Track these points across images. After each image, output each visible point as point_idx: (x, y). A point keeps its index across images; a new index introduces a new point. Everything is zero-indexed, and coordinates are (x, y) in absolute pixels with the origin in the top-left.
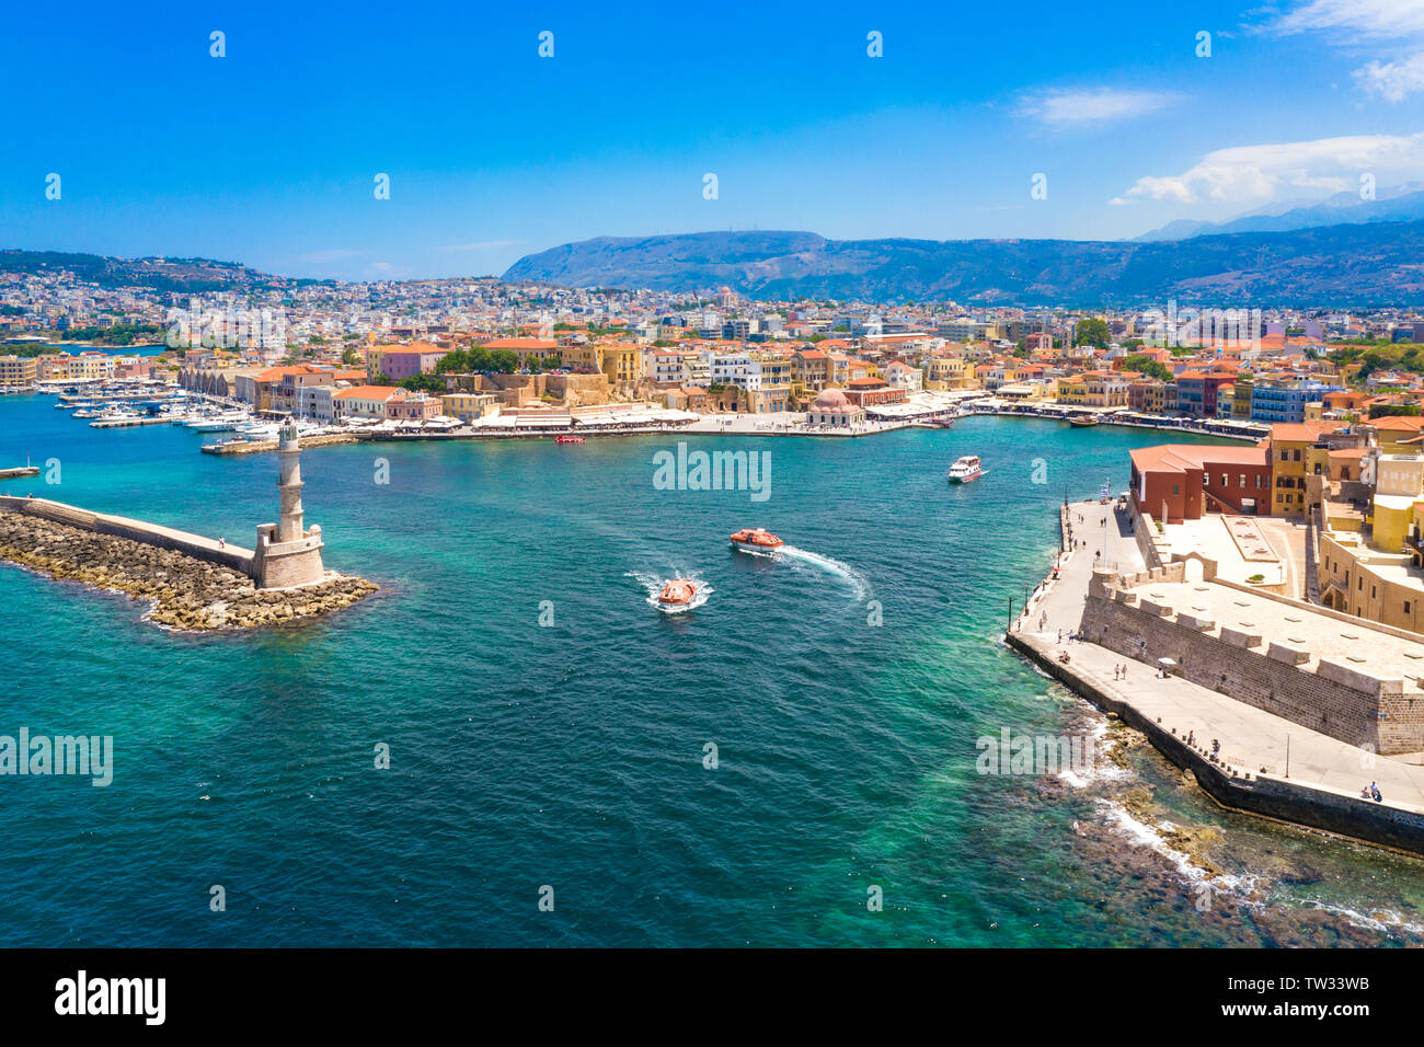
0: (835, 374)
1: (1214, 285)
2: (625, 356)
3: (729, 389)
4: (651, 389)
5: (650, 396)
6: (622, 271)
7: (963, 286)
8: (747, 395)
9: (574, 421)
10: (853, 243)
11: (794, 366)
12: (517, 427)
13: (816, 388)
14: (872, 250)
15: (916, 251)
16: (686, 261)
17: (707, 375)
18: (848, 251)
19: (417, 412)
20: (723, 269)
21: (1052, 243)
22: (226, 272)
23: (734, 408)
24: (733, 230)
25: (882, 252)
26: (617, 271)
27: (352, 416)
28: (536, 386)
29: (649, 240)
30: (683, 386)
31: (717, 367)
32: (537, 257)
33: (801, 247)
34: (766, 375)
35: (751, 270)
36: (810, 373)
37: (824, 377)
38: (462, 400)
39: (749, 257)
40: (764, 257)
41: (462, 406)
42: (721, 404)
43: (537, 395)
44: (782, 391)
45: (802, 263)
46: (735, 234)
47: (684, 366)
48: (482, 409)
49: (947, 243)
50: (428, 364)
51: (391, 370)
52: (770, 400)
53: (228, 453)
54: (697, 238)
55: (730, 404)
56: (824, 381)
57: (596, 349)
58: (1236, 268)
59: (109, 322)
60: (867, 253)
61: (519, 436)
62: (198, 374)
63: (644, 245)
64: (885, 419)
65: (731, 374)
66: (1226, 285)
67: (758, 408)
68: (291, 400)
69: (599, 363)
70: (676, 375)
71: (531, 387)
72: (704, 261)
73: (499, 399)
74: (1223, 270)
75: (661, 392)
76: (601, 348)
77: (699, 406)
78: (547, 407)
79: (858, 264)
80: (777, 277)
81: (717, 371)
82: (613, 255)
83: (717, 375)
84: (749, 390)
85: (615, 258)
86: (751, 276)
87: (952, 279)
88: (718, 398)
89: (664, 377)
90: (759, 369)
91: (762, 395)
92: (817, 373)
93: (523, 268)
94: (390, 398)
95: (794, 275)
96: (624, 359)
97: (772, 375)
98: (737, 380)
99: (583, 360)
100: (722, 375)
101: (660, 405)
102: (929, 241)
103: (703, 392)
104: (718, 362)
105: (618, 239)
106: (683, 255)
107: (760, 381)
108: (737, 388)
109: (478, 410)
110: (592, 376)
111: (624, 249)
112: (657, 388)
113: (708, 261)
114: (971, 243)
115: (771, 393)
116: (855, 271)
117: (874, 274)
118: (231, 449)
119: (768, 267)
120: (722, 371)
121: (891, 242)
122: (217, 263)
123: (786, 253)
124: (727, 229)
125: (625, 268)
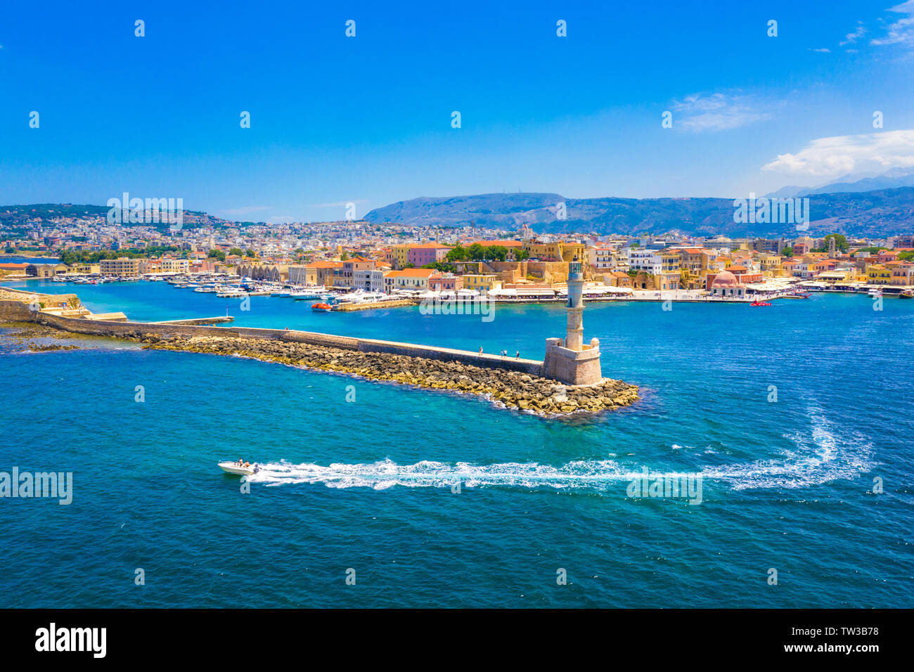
0: (709, 264)
1: (821, 227)
2: (578, 249)
3: (641, 274)
4: (593, 273)
5: (593, 277)
6: (436, 218)
7: (654, 228)
8: (653, 278)
9: (556, 292)
10: (583, 200)
11: (680, 259)
12: (519, 296)
13: (695, 273)
14: (596, 205)
15: (624, 205)
16: (476, 212)
17: (627, 264)
18: (580, 206)
19: (450, 285)
20: (501, 217)
21: (712, 200)
22: (197, 217)
23: (644, 286)
24: (506, 193)
25: (602, 206)
26: (432, 219)
27: (401, 289)
28: (522, 270)
29: (452, 199)
30: (612, 271)
31: (632, 258)
32: (382, 209)
33: (549, 204)
34: (664, 265)
35: (518, 218)
36: (691, 263)
37: (700, 266)
38: (475, 278)
39: (517, 209)
40: (525, 210)
41: (475, 282)
42: (635, 283)
43: (522, 275)
44: (676, 275)
45: (550, 213)
46: (506, 195)
47: (612, 257)
48: (491, 284)
49: (643, 200)
50: (440, 255)
51: (415, 260)
52: (669, 281)
53: (342, 310)
54: (482, 197)
55: (641, 284)
56: (700, 269)
57: (559, 245)
58: (834, 215)
59: (144, 244)
60: (593, 207)
61: (523, 302)
62: (255, 267)
63: (448, 202)
64: (759, 292)
65: (641, 264)
66: (829, 226)
67: (662, 286)
68: (351, 279)
69: (561, 254)
70: (608, 264)
71: (518, 270)
72: (488, 212)
73: (499, 278)
74: (826, 217)
75: (599, 275)
76: (562, 244)
77: (625, 285)
78: (532, 283)
79: (587, 214)
80: (535, 222)
81: (632, 262)
82: (429, 209)
83: (632, 264)
84: (655, 275)
85: (430, 211)
86: (518, 222)
87: (648, 223)
88: (633, 280)
89: (600, 264)
90: (660, 260)
91: (665, 278)
92: (696, 264)
93: (373, 217)
94: (430, 276)
95: (546, 221)
96: (578, 252)
97: (668, 264)
98: (645, 268)
99: (548, 253)
100: (635, 264)
101: (602, 283)
102: (631, 199)
103: (626, 275)
104: (633, 256)
105: (431, 199)
106: (474, 209)
107: (661, 268)
108: (646, 273)
109: (488, 285)
110: (557, 263)
111: (436, 205)
112: (597, 272)
113: (490, 212)
114: (659, 200)
115: (670, 276)
116: (585, 218)
117: (597, 220)
118: (343, 308)
119: (528, 216)
120: (635, 261)
121: (609, 200)
122: (190, 212)
123: (540, 207)
124: (502, 192)
125: (437, 216)
